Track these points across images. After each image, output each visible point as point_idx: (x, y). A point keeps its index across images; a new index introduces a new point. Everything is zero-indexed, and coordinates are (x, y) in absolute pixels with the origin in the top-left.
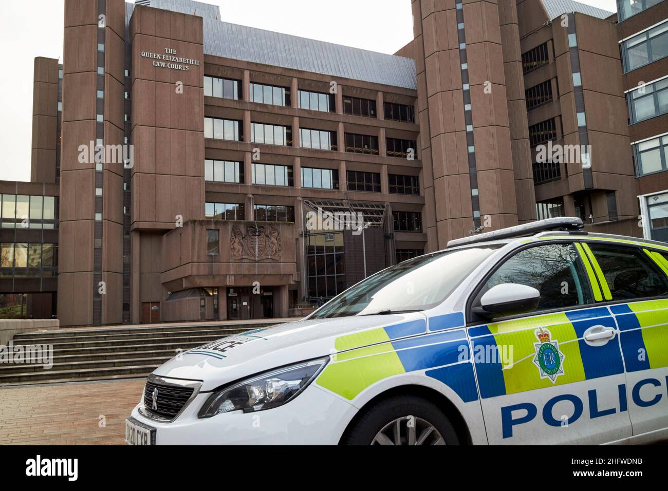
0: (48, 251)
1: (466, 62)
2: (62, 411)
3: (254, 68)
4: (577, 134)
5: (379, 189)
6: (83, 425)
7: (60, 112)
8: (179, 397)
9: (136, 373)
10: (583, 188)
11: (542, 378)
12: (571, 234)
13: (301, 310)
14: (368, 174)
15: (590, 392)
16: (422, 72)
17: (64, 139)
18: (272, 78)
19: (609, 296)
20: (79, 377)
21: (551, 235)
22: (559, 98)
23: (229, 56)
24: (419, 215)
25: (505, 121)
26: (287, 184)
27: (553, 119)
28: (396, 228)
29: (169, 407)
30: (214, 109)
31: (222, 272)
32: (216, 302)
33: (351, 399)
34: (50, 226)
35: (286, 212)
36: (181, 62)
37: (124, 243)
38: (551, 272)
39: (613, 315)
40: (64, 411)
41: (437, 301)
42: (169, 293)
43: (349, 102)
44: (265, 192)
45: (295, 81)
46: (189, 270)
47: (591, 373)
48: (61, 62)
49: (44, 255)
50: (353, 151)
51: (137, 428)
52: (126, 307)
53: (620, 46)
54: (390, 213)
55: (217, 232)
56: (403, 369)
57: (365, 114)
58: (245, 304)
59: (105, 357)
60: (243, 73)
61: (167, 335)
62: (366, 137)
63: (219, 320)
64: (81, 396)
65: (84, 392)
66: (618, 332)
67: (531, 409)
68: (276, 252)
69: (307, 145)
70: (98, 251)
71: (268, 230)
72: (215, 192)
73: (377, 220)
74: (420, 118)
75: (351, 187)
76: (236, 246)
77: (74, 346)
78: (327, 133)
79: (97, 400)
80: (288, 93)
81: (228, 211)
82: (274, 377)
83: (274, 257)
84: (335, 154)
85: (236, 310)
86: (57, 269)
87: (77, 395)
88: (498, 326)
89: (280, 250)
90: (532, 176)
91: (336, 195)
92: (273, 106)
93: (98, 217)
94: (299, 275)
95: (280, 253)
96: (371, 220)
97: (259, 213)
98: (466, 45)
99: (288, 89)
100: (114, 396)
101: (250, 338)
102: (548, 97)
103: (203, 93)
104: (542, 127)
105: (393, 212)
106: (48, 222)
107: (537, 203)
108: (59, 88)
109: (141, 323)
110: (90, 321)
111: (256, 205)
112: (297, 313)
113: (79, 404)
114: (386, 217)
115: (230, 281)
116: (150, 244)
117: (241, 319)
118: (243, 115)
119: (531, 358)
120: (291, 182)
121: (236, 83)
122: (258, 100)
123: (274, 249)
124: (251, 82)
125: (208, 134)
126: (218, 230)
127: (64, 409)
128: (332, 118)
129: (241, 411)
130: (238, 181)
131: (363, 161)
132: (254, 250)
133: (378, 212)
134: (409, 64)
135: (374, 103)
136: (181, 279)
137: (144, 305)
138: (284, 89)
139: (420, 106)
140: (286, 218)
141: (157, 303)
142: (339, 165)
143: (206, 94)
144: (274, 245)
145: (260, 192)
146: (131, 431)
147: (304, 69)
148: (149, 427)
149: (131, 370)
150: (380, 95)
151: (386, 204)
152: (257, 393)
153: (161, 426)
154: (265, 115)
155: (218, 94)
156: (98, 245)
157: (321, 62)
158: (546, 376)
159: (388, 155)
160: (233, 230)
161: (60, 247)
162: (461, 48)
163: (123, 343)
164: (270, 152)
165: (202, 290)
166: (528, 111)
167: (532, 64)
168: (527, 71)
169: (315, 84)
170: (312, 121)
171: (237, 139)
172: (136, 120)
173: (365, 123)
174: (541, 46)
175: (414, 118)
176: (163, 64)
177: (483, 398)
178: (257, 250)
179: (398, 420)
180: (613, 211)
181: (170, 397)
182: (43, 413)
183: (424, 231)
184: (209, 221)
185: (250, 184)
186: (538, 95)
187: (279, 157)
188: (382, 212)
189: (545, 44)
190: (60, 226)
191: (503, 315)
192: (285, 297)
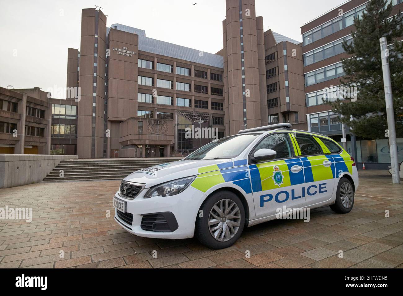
0: (73, 127)
1: (243, 58)
2: (82, 192)
3: (159, 57)
4: (285, 89)
5: (207, 108)
6: (91, 198)
7: (79, 71)
8: (136, 190)
9: (111, 178)
10: (286, 110)
11: (275, 185)
12: (287, 130)
13: (175, 154)
14: (203, 101)
15: (292, 190)
16: (226, 62)
17: (80, 82)
18: (166, 61)
19: (300, 154)
20: (87, 179)
21: (280, 130)
22: (279, 75)
23: (148, 51)
24: (222, 119)
25: (258, 83)
26: (171, 104)
27: (276, 83)
28: (213, 123)
29: (132, 194)
30: (142, 73)
31: (144, 139)
32: (141, 150)
33: (204, 192)
34: (74, 118)
35: (170, 115)
36: (129, 53)
37: (104, 125)
38: (275, 144)
39: (302, 161)
40: (83, 192)
41: (237, 155)
42: (122, 146)
43: (197, 72)
44: (162, 107)
45: (175, 63)
46: (130, 137)
47: (293, 183)
48: (79, 51)
49: (71, 129)
50: (197, 92)
51: (119, 201)
52: (105, 151)
53: (303, 56)
54: (211, 117)
55: (142, 122)
56: (224, 181)
57: (203, 77)
58: (153, 151)
59: (97, 171)
60: (154, 59)
61: (122, 163)
62: (203, 86)
63: (142, 158)
64: (89, 187)
65: (90, 185)
66: (303, 168)
67: (271, 196)
68: (166, 131)
69: (179, 89)
70: (94, 129)
71: (163, 122)
72: (141, 106)
73: (206, 120)
74: (225, 80)
75: (196, 106)
76: (150, 128)
77: (85, 166)
78: (187, 84)
79: (96, 188)
80: (172, 67)
81: (147, 114)
82: (175, 183)
83: (164, 133)
84: (190, 93)
85: (149, 154)
86: (77, 135)
87: (87, 186)
88: (260, 165)
89: (167, 131)
90: (267, 105)
91: (190, 110)
92: (166, 73)
93: (94, 115)
94: (175, 141)
95: (167, 132)
96: (204, 120)
97: (159, 116)
98: (244, 52)
99: (172, 66)
100: (102, 187)
101: (163, 167)
102: (275, 74)
103: (138, 66)
104: (272, 86)
105: (213, 117)
106: (73, 116)
107: (269, 115)
108: (78, 61)
109: (111, 158)
110: (90, 156)
111: (158, 112)
112: (173, 155)
113: (89, 190)
114: (210, 119)
115: (147, 142)
116: (115, 126)
117: (151, 157)
118: (154, 76)
119: (272, 177)
120: (172, 104)
121: (151, 62)
122: (160, 70)
123: (165, 130)
124: (157, 62)
125: (139, 83)
126: (143, 122)
127: (83, 191)
128: (190, 78)
129: (161, 196)
130: (151, 102)
131: (201, 96)
132: (157, 130)
133: (206, 117)
134: (221, 58)
135: (206, 73)
136: (127, 141)
137: (112, 151)
138: (170, 66)
139: (225, 75)
140: (170, 118)
141: (117, 150)
142: (192, 97)
143: (139, 67)
144: (165, 128)
145: (160, 107)
146: (116, 202)
147: (179, 58)
148: (124, 201)
149: (108, 176)
150: (209, 70)
151: (210, 114)
152: (167, 189)
153: (129, 201)
154: (163, 76)
155: (144, 67)
156: (94, 126)
157: (186, 56)
158: (277, 184)
159: (211, 94)
160: (149, 122)
161: (78, 126)
162: (242, 53)
163: (105, 166)
164: (164, 91)
165: (136, 145)
166: (267, 79)
167: (269, 61)
168: (267, 63)
169: (183, 64)
170: (181, 79)
171: (151, 85)
172: (110, 76)
173: (203, 81)
174: (273, 54)
175: (222, 80)
176: (122, 53)
177: (254, 192)
178: (158, 130)
179: (222, 200)
180: (297, 120)
181: (132, 190)
182: (75, 193)
183: (224, 125)
184: (139, 118)
185: (156, 104)
186: (271, 73)
187: (168, 93)
188: (208, 117)
189: (274, 53)
190: (78, 118)
191: (262, 161)
192: (169, 149)
